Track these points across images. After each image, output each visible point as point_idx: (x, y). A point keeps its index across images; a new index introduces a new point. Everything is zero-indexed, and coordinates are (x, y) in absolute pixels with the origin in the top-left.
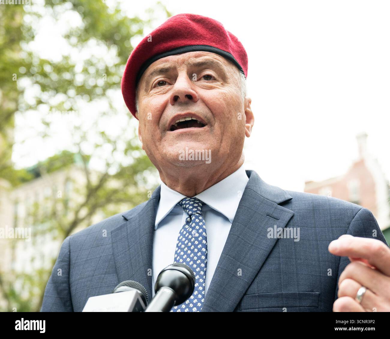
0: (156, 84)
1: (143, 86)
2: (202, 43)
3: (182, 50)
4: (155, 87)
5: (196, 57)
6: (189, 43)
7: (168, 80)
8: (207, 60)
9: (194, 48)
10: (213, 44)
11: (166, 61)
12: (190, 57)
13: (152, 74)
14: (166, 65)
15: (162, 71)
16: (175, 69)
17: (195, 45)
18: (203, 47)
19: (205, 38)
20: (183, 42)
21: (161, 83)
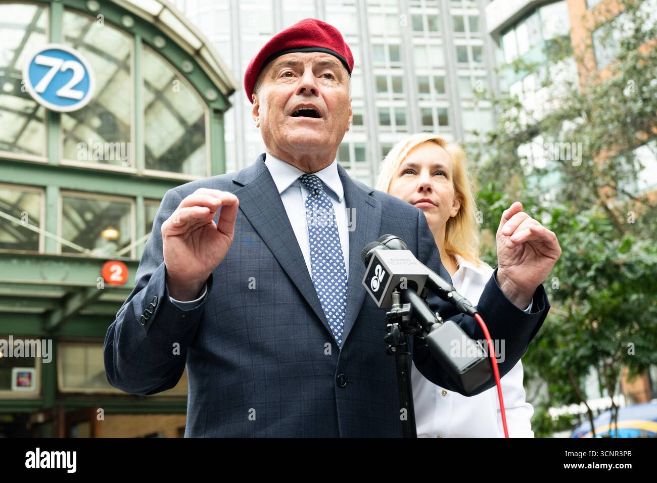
0: (283, 74)
1: (271, 72)
2: (326, 46)
3: (310, 49)
4: (282, 76)
5: (321, 57)
6: (316, 44)
7: (294, 73)
8: (330, 60)
9: (319, 49)
10: (334, 49)
11: (295, 56)
12: (316, 57)
13: (280, 64)
14: (295, 60)
15: (290, 64)
16: (302, 64)
17: (320, 47)
18: (327, 50)
19: (328, 43)
20: (311, 42)
21: (288, 75)
